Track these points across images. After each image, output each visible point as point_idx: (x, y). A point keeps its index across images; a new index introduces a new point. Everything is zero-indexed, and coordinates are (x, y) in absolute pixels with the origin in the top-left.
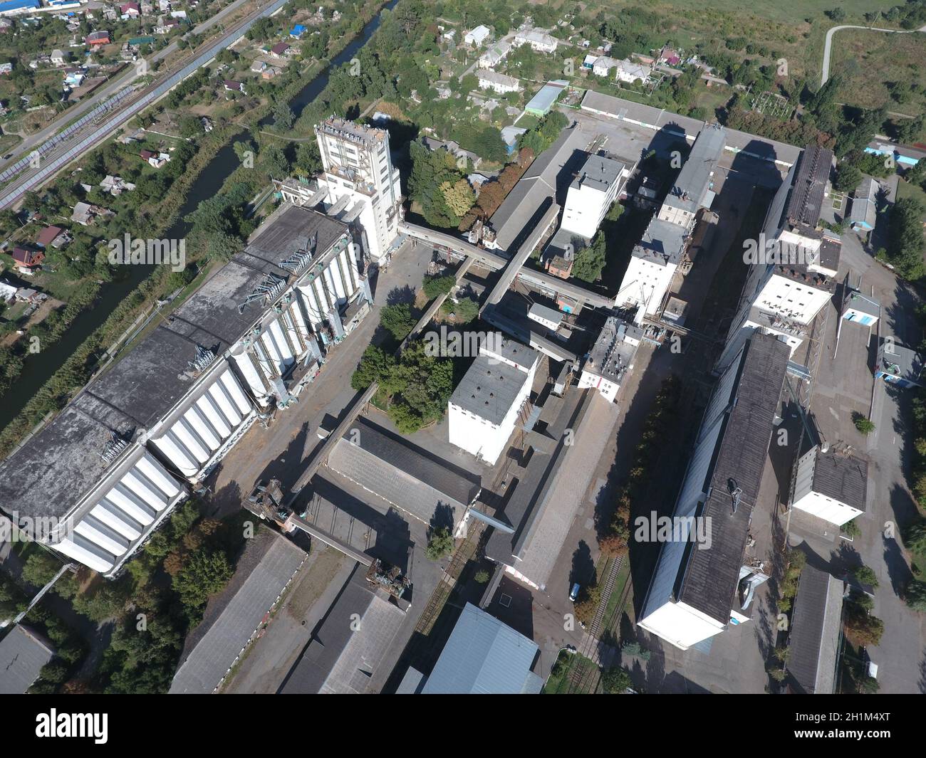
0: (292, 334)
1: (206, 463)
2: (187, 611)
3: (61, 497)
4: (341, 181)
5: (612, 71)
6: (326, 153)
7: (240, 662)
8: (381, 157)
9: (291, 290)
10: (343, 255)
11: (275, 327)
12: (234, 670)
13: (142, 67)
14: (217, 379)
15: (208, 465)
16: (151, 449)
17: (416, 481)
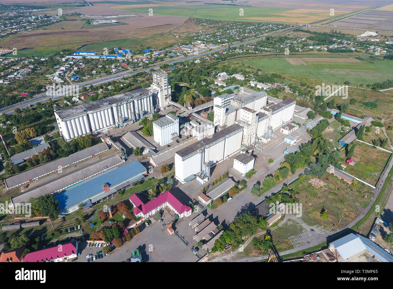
0: (129, 111)
1: (98, 130)
2: (79, 148)
3: (68, 115)
4: (155, 85)
5: (256, 85)
6: (154, 79)
7: (84, 161)
8: (165, 80)
9: (132, 100)
10: (148, 98)
11: (125, 105)
12: (81, 161)
13: (131, 70)
14: (108, 109)
15: (98, 131)
16: (88, 116)
17: (140, 142)
